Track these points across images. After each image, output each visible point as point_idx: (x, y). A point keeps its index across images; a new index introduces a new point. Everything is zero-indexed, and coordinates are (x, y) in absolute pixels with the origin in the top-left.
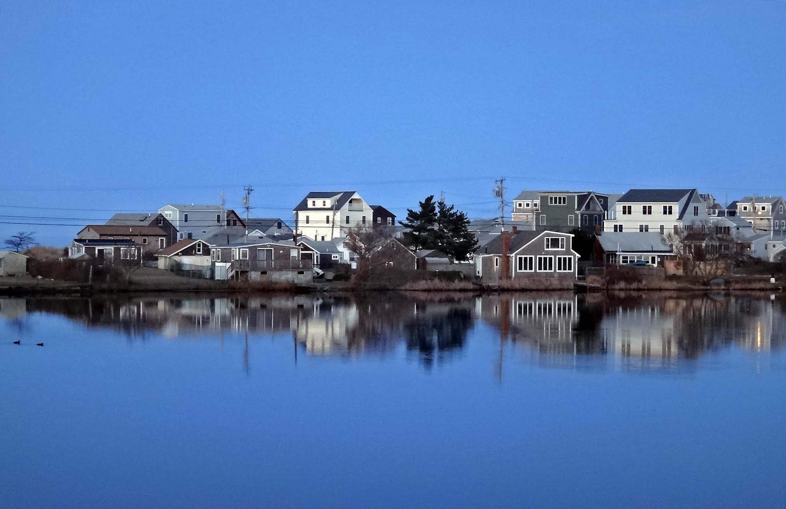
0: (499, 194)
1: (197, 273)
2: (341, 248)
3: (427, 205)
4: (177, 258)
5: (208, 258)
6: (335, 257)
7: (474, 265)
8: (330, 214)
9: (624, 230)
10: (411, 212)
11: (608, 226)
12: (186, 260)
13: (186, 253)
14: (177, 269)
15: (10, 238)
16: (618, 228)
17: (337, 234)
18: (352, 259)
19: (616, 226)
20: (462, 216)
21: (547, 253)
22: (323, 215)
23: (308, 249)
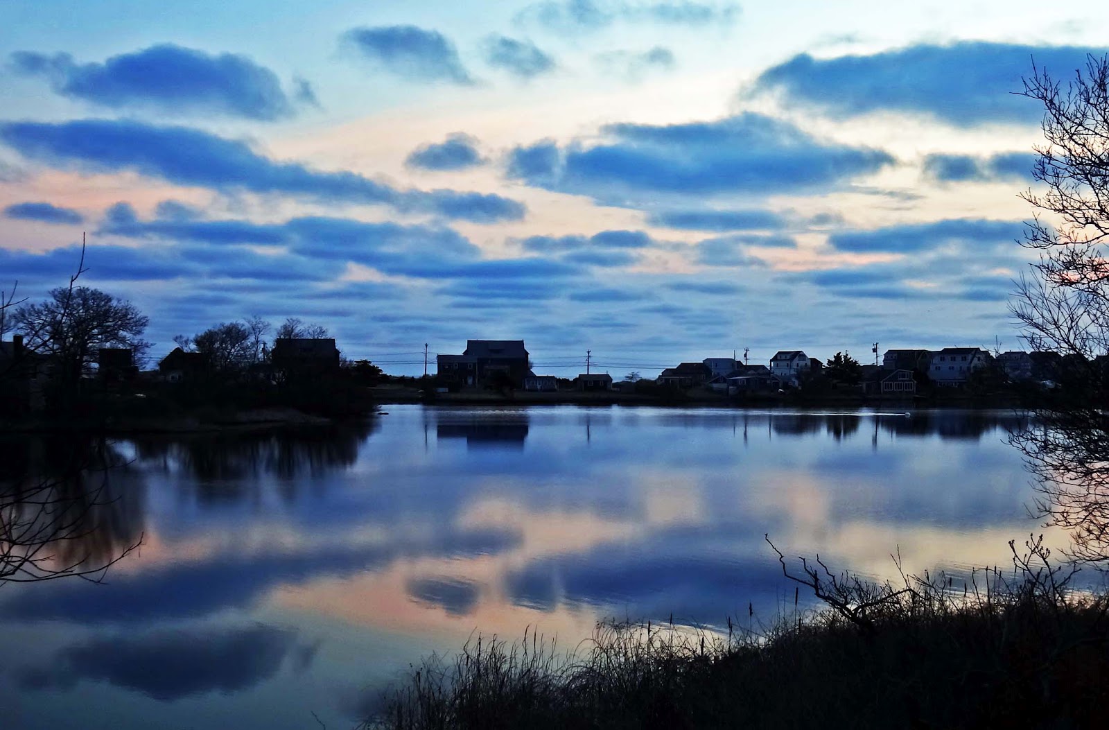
0: (875, 350)
1: (720, 391)
2: (794, 380)
3: (838, 357)
4: (710, 385)
5: (726, 384)
6: (790, 383)
7: (861, 387)
8: (789, 362)
9: (941, 369)
10: (829, 360)
11: (932, 368)
12: (715, 386)
13: (716, 382)
14: (710, 390)
15: (627, 375)
16: (938, 368)
17: (793, 372)
18: (799, 385)
19: (936, 367)
20: (856, 362)
21: (900, 381)
22: (785, 363)
23: (776, 379)
